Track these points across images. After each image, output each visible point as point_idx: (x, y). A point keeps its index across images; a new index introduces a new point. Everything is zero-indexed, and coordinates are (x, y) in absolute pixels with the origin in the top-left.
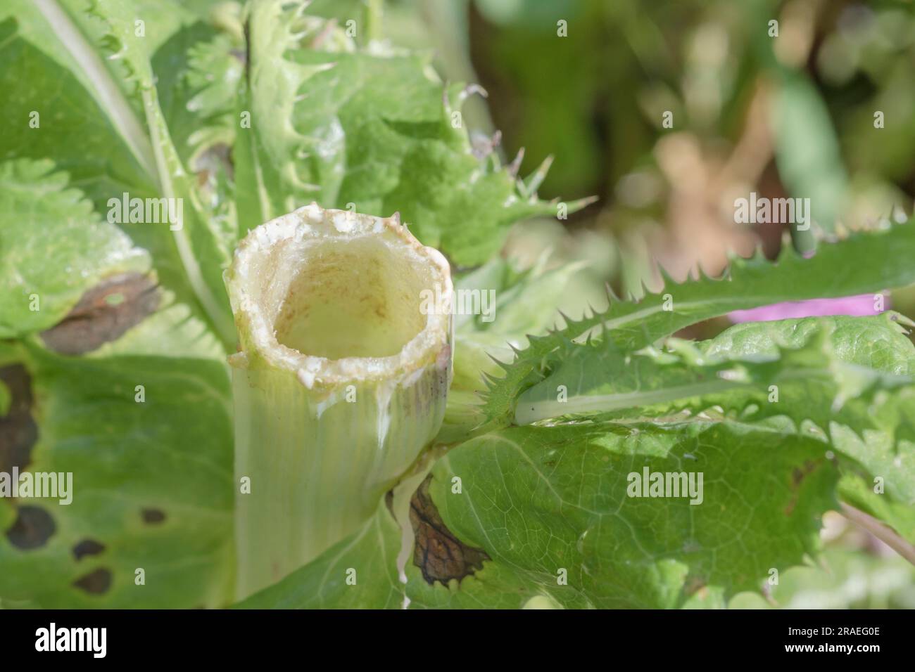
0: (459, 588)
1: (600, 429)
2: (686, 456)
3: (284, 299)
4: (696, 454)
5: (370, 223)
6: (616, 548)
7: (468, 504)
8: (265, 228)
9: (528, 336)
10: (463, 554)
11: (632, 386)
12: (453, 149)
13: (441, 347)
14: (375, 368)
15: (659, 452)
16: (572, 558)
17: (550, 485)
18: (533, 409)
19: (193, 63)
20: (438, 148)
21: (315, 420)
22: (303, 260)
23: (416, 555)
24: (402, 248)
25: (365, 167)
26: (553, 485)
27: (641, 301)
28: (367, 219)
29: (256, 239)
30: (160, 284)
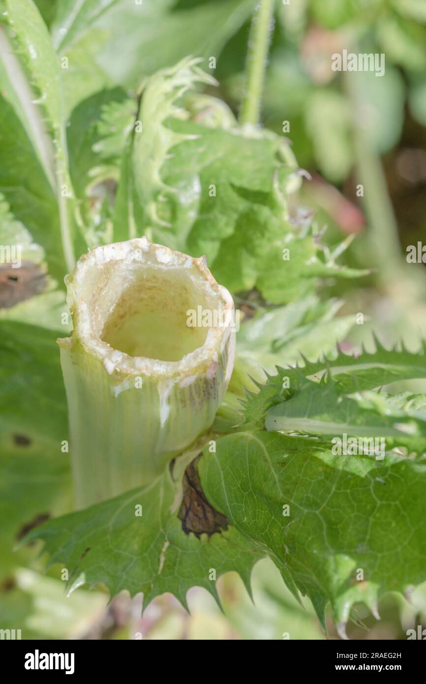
0: (208, 541)
1: (323, 446)
2: (378, 479)
3: (116, 304)
4: (386, 480)
5: (183, 259)
6: (310, 539)
7: (221, 481)
8: (103, 249)
9: (277, 367)
10: (215, 516)
11: (344, 420)
12: (276, 215)
13: (211, 362)
14: (160, 368)
15: (360, 472)
16: (282, 538)
17: (277, 480)
18: (275, 421)
19: (105, 116)
20: (264, 212)
21: (114, 397)
22: (132, 277)
23: (181, 510)
24: (201, 282)
25: (211, 216)
26: (279, 480)
27: (359, 357)
28: (181, 256)
29: (94, 256)
30: (49, 273)
